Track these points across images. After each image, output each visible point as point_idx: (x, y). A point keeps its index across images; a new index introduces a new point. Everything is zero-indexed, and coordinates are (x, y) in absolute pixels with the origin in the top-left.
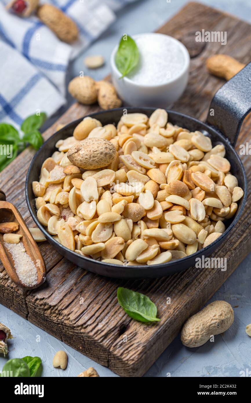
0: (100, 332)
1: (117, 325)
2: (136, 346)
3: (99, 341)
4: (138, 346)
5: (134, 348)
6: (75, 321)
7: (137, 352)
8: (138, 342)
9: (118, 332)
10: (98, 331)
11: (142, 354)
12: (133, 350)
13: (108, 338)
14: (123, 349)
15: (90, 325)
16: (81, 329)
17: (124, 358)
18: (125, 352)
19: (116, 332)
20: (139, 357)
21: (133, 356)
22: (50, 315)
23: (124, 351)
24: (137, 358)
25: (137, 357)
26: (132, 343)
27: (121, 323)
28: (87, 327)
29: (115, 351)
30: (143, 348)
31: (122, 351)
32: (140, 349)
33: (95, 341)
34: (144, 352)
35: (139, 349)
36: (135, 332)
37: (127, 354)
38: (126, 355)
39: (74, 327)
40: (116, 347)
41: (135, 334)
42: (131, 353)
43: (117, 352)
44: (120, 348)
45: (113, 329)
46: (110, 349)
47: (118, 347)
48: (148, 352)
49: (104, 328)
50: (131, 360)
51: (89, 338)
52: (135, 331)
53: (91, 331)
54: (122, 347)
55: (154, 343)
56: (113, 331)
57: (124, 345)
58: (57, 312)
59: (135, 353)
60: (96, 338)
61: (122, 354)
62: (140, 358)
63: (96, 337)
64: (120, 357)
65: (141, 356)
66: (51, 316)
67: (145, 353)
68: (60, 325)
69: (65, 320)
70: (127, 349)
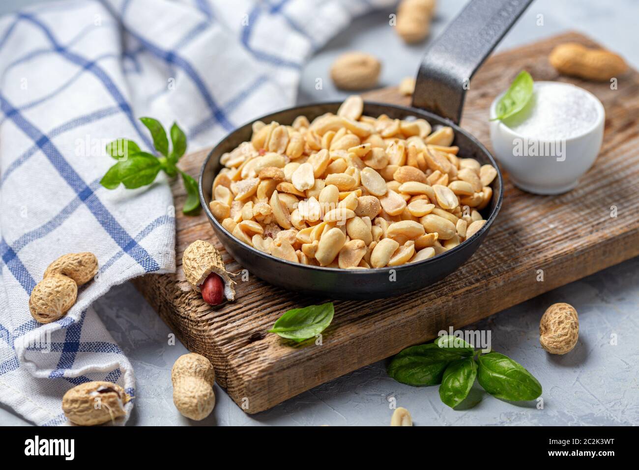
0: (224, 332)
1: (250, 332)
2: (261, 361)
3: (219, 343)
4: (263, 361)
5: (257, 362)
6: (202, 315)
7: (260, 367)
8: (265, 356)
9: (249, 340)
10: (223, 331)
11: (265, 373)
12: (256, 363)
13: (232, 343)
14: (244, 361)
15: (217, 322)
16: (204, 326)
17: (240, 371)
18: (245, 365)
19: (245, 339)
20: (259, 375)
21: (252, 372)
22: (179, 304)
23: (245, 363)
24: (255, 375)
25: (256, 373)
26: (258, 356)
27: (256, 331)
28: (213, 323)
29: (233, 360)
30: (268, 365)
31: (241, 362)
32: (265, 365)
33: (215, 342)
34: (270, 372)
35: (263, 364)
36: (267, 344)
37: (247, 367)
38: (244, 368)
39: (198, 322)
40: (236, 355)
41: (266, 347)
42: (252, 367)
43: (234, 362)
44: (241, 359)
45: (242, 335)
46: (228, 356)
47: (239, 356)
48: (275, 374)
49: (231, 330)
50: (247, 375)
51: (210, 338)
52: (269, 342)
53: (215, 329)
54: (244, 358)
55: (288, 368)
56: (242, 337)
57: (247, 356)
58: (187, 301)
59: (256, 368)
60: (217, 339)
61: (239, 366)
62: (261, 377)
63: (218, 337)
64: (235, 369)
65: (263, 374)
66: (180, 307)
67: (271, 374)
68: (186, 320)
69: (193, 312)
70: (248, 362)
